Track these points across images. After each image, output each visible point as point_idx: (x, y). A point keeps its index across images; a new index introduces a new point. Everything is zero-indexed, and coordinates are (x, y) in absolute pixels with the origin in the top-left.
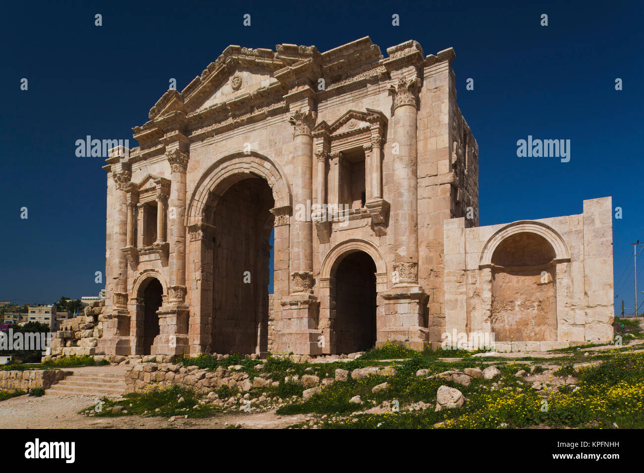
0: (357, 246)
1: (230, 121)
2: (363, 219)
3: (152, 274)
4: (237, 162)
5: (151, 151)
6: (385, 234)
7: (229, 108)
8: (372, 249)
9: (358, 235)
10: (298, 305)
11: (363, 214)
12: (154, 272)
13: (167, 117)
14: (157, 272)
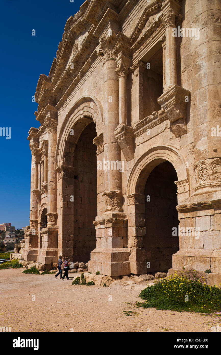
4: (77, 111)
6: (185, 132)
7: (72, 72)
10: (105, 224)
13: (41, 96)
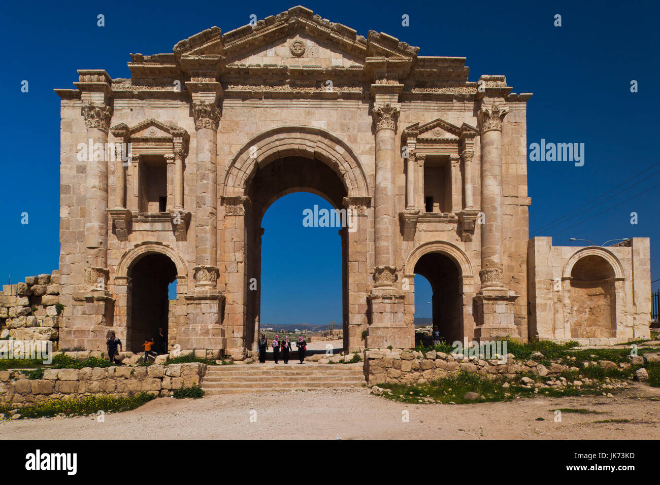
0: (442, 248)
1: (287, 89)
2: (449, 224)
3: (156, 249)
4: (299, 137)
5: (151, 90)
6: (471, 240)
7: (289, 74)
8: (458, 252)
9: (444, 237)
10: (391, 299)
11: (451, 219)
12: (161, 247)
13: (205, 58)
14: (167, 246)
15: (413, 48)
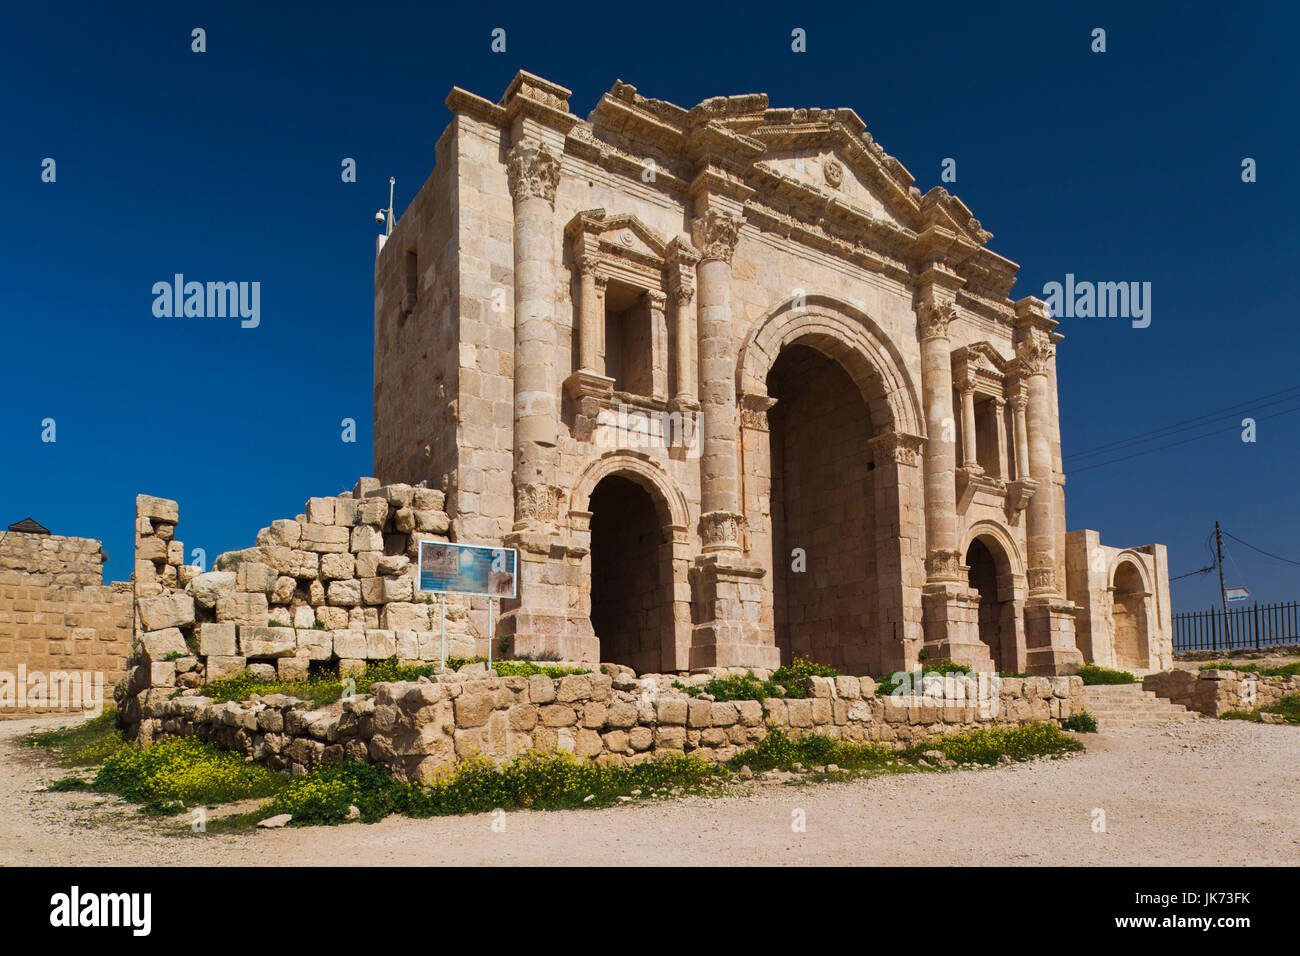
0: (993, 531)
1: (818, 232)
2: (994, 496)
3: (637, 466)
5: (627, 159)
8: (1006, 539)
9: (993, 515)
11: (999, 490)
12: (645, 464)
14: (656, 465)
15: (985, 233)
